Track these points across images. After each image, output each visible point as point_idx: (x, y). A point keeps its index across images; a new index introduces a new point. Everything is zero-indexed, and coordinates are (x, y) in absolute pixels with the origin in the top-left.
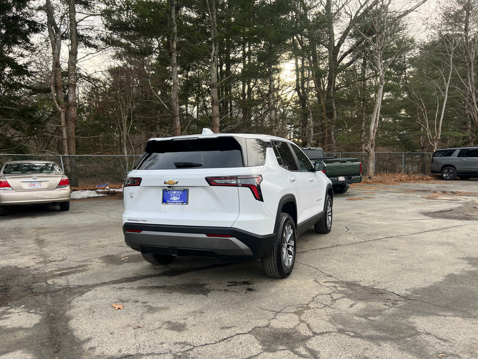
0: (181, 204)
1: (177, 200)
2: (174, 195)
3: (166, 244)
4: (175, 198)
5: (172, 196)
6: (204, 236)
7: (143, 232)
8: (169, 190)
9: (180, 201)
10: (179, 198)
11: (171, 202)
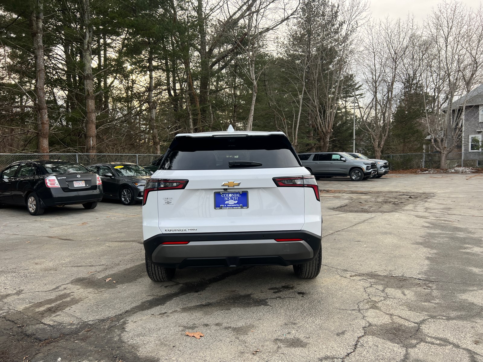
0: (240, 207)
1: (235, 204)
2: (230, 198)
3: (225, 254)
4: (231, 202)
5: (227, 199)
6: (273, 241)
7: (191, 244)
8: (223, 193)
9: (238, 205)
10: (237, 201)
11: (227, 206)
